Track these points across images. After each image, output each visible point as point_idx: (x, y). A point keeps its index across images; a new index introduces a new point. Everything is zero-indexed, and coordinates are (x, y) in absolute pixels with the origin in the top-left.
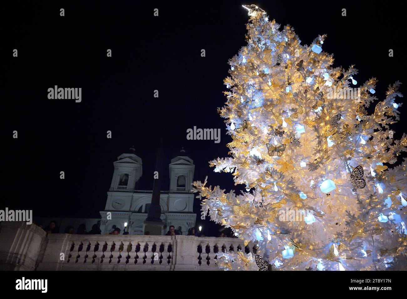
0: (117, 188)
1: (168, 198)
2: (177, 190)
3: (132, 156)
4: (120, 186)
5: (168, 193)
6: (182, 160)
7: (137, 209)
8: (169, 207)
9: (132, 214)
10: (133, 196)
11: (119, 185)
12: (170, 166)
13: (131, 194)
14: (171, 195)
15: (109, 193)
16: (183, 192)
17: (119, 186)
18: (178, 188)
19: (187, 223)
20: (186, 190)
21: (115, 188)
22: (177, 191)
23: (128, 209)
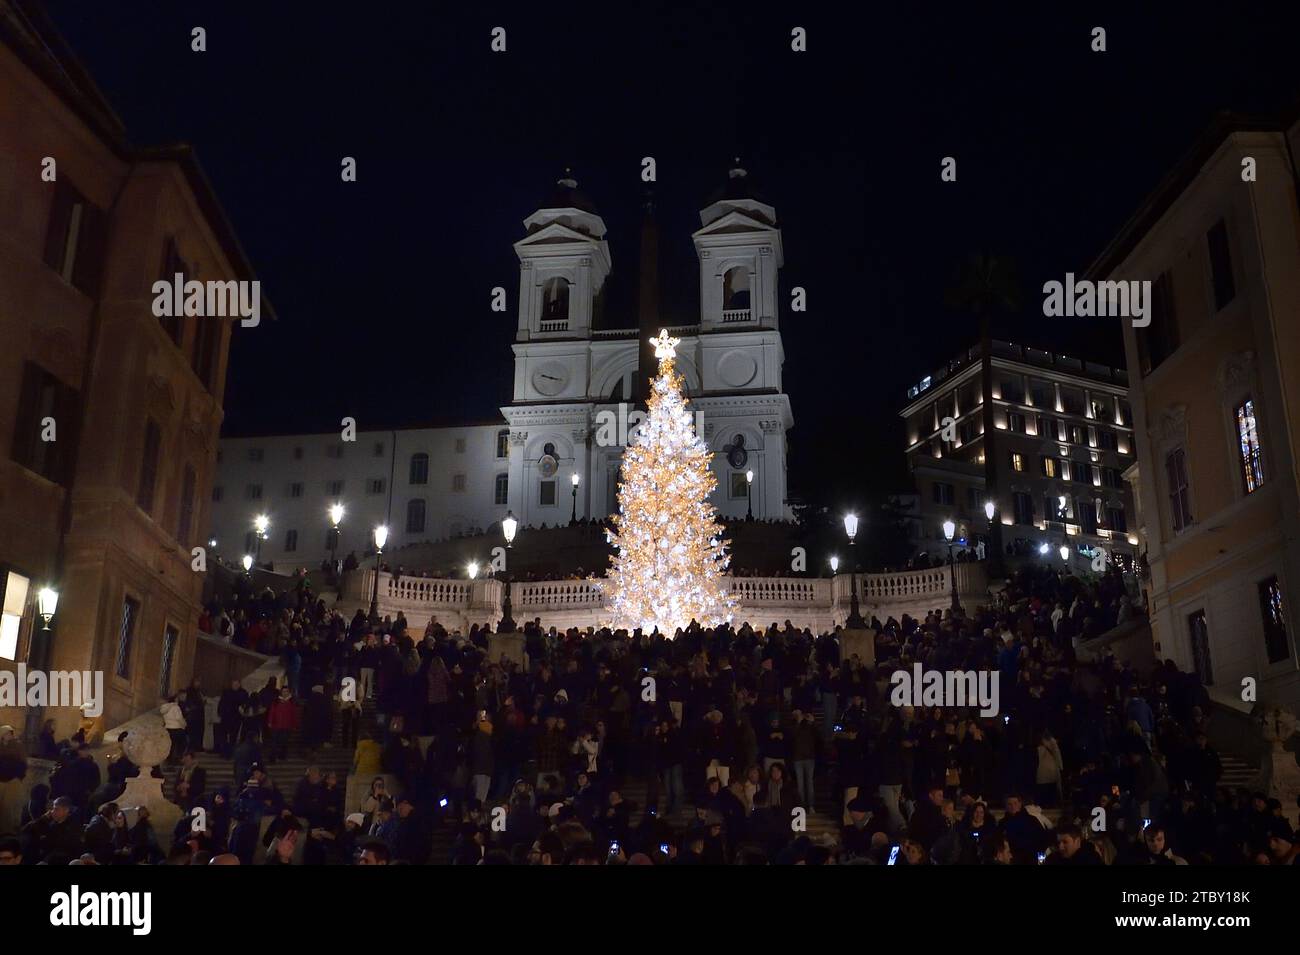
0: (537, 329)
1: (699, 347)
2: (725, 321)
3: (568, 214)
4: (548, 322)
5: (695, 333)
6: (734, 214)
7: (607, 393)
8: (704, 378)
9: (594, 407)
10: (589, 352)
11: (542, 319)
12: (695, 241)
13: (583, 346)
14: (705, 339)
15: (517, 349)
16: (744, 324)
17: (544, 322)
18: (727, 312)
19: (760, 424)
20: (753, 317)
21: (532, 331)
22: (726, 325)
23: (581, 394)
